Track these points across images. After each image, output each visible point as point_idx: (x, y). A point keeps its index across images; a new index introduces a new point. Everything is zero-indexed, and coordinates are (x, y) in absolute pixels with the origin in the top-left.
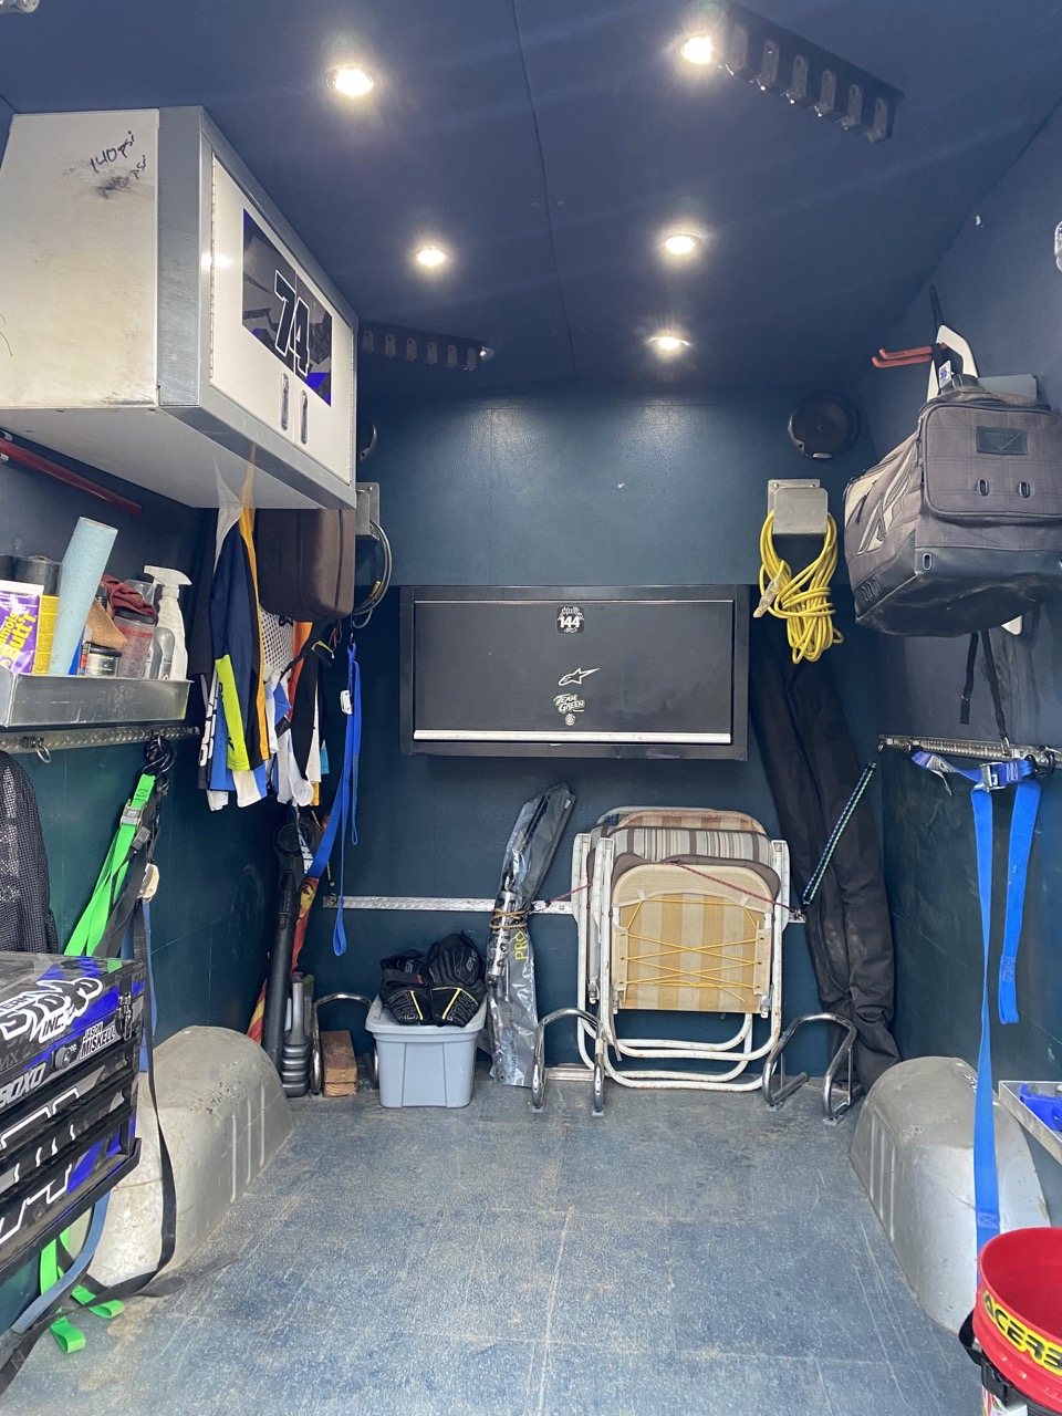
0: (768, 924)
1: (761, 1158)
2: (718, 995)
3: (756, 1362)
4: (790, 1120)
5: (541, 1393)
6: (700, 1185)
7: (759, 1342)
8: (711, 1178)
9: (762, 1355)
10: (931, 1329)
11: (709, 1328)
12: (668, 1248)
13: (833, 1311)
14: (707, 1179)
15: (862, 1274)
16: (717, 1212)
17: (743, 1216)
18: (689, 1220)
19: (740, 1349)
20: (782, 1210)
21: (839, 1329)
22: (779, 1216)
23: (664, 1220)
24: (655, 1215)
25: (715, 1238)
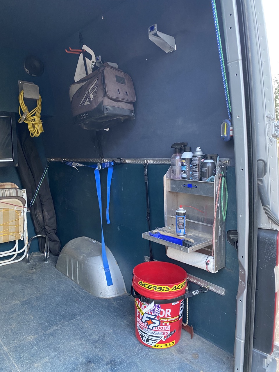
0: (22, 214)
1: (34, 277)
2: (9, 237)
3: (66, 325)
4: (36, 265)
5: (14, 363)
6: (23, 289)
7: (64, 320)
8: (24, 286)
9: (67, 322)
10: (98, 299)
11: (49, 323)
12: (25, 309)
13: (76, 305)
14: (23, 287)
15: (77, 294)
16: (32, 294)
17: (39, 293)
18: (25, 299)
19: (60, 324)
20: (48, 287)
21: (80, 308)
22: (48, 289)
23: (18, 302)
24: (15, 302)
25: (36, 301)
